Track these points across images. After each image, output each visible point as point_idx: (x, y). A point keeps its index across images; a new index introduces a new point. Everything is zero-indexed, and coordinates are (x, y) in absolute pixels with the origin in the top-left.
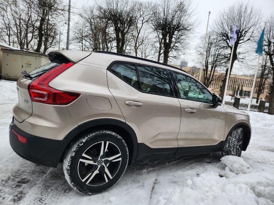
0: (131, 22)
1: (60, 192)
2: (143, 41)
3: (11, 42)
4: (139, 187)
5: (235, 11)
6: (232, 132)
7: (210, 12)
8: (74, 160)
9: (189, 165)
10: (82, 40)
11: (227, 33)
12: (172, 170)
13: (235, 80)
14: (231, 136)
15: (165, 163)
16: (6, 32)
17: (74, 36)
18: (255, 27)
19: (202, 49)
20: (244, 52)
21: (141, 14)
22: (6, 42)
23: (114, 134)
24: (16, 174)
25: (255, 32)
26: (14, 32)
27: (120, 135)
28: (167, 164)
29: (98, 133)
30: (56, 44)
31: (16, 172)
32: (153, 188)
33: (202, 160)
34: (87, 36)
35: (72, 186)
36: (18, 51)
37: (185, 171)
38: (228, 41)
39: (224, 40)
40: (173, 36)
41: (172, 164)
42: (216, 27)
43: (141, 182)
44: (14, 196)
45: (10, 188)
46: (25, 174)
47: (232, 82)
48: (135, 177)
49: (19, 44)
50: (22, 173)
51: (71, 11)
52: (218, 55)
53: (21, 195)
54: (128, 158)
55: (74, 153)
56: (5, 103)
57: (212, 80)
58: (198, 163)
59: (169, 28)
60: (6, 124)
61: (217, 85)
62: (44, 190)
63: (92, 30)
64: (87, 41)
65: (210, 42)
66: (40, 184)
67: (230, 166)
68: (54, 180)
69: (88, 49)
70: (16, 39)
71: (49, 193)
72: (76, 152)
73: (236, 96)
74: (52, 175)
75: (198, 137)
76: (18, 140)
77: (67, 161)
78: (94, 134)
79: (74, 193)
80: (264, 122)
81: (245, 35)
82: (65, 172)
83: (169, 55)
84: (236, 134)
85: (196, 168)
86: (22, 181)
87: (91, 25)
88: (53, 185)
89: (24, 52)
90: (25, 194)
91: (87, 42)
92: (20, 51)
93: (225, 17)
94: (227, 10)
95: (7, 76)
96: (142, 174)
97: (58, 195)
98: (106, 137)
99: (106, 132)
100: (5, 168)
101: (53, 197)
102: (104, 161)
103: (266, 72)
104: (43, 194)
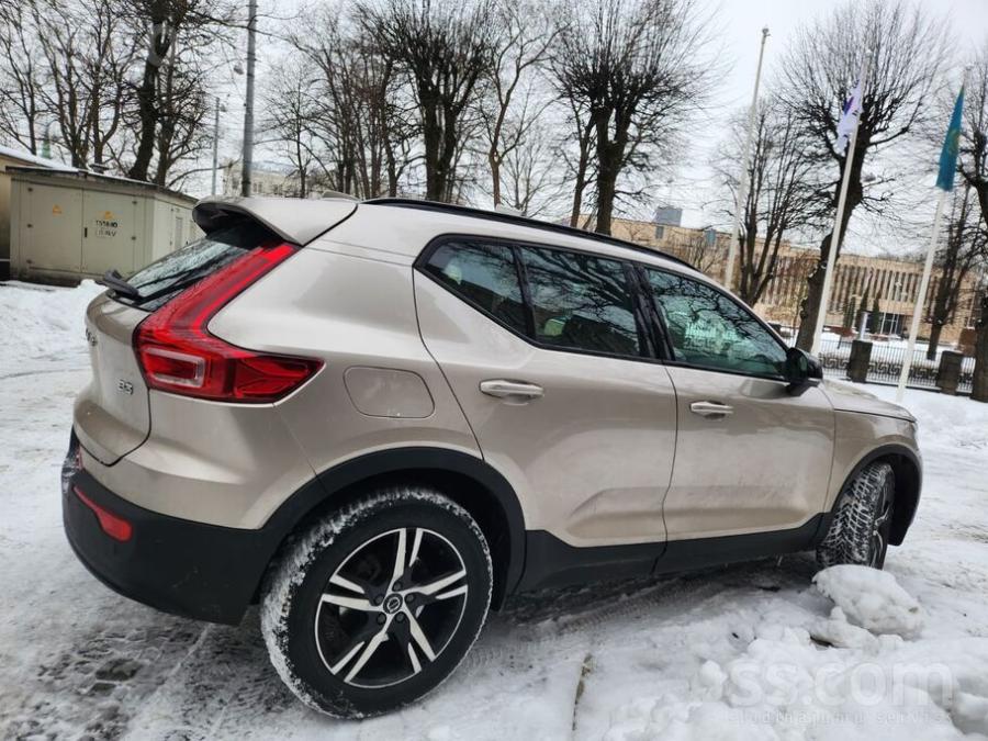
0: (480, 65)
1: (252, 711)
2: (520, 133)
3: (40, 139)
4: (529, 686)
5: (857, 25)
6: (854, 482)
7: (765, 31)
8: (302, 600)
9: (702, 600)
10: (299, 132)
11: (826, 106)
12: (644, 622)
13: (851, 276)
14: (851, 494)
15: (618, 594)
16: (21, 102)
17: (270, 116)
18: (927, 83)
19: (734, 163)
20: (887, 176)
21: (514, 35)
22: (20, 138)
23: (440, 499)
24: (90, 645)
25: (927, 101)
26: (47, 100)
27: (462, 505)
28: (624, 597)
29: (384, 499)
30: (204, 143)
31: (87, 637)
32: (580, 689)
33: (747, 580)
34: (314, 116)
35: (294, 690)
36: (68, 176)
37: (688, 624)
38: (830, 135)
39: (816, 130)
40: (632, 117)
41: (642, 597)
42: (788, 84)
43: (537, 668)
44: (89, 729)
45: (74, 698)
46: (122, 643)
47: (843, 282)
48: (513, 650)
49: (69, 147)
50: (111, 641)
51: (258, 26)
52: (790, 187)
53: (112, 723)
54: (491, 584)
55: (304, 575)
56: (28, 369)
57: (769, 277)
58: (733, 592)
59: (618, 88)
60: (38, 450)
61: (786, 293)
62: (192, 703)
63: (333, 92)
64: (315, 135)
65: (763, 136)
66: (179, 681)
67: (848, 601)
68: (225, 665)
69: (319, 164)
70: (56, 129)
71: (211, 715)
72: (310, 569)
73: (854, 332)
74: (219, 646)
75: (736, 502)
76: (100, 526)
77: (278, 601)
78: (370, 504)
79: (302, 714)
80: (958, 429)
81: (892, 113)
82: (271, 642)
83: (616, 188)
84: (868, 487)
85: (727, 613)
86: (111, 671)
87: (330, 73)
88: (226, 684)
89: (89, 178)
90: (127, 719)
91: (314, 138)
92: (74, 177)
93: (818, 49)
94: (828, 21)
95: (28, 266)
96: (539, 638)
97: (245, 722)
98: (413, 514)
99: (415, 495)
100: (49, 622)
101: (228, 727)
102: (406, 597)
103: (967, 246)
104: (190, 719)
